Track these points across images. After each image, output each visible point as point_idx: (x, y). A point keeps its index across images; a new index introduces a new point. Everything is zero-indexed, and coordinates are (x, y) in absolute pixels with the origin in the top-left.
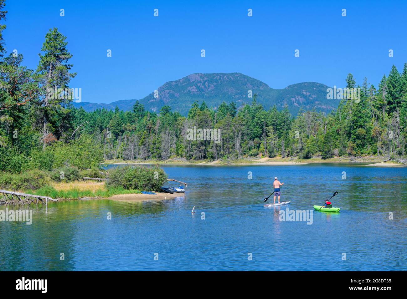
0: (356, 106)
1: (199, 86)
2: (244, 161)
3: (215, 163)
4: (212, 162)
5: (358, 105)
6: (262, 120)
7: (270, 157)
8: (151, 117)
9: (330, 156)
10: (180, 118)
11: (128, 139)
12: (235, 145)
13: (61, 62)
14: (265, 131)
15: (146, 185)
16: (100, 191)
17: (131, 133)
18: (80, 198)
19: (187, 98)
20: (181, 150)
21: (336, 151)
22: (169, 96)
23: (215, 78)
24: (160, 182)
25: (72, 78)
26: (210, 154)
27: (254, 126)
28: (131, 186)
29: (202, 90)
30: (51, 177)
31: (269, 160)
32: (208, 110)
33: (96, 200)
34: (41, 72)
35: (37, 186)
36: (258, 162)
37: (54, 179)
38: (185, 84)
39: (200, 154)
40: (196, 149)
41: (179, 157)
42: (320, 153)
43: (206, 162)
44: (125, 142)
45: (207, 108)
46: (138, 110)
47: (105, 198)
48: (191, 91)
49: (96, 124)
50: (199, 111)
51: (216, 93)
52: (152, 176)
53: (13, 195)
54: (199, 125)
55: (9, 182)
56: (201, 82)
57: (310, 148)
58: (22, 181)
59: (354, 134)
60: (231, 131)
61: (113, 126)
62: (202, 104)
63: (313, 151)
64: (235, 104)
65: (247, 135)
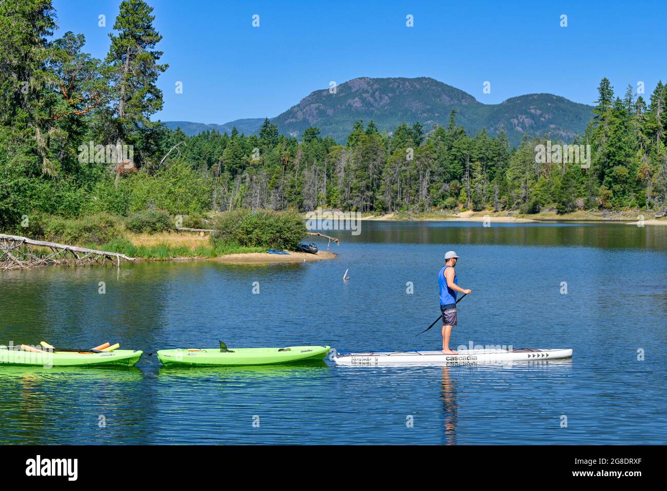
0: (614, 130)
1: (365, 99)
2: (433, 215)
3: (388, 218)
4: (383, 215)
5: (617, 129)
6: (465, 152)
7: (475, 210)
8: (288, 144)
9: (571, 209)
10: (333, 147)
11: (251, 180)
12: (420, 190)
13: (145, 48)
14: (468, 169)
15: (274, 240)
16: (203, 248)
17: (257, 169)
18: (171, 258)
19: (345, 116)
20: (334, 197)
21: (580, 202)
22: (317, 113)
23: (391, 86)
24: (297, 235)
25: (160, 72)
26: (380, 203)
27: (451, 162)
28: (250, 241)
29: (369, 104)
30: (126, 226)
31: (473, 215)
32: (378, 134)
33: (196, 261)
34: (113, 62)
35: (104, 238)
36: (456, 217)
37: (130, 229)
38: (344, 94)
39: (365, 203)
40: (358, 196)
41: (331, 208)
42: (555, 205)
43: (374, 216)
44: (247, 184)
45: (377, 131)
46: (267, 134)
47: (210, 259)
48: (352, 106)
49: (201, 155)
50: (363, 136)
51: (392, 110)
52: (284, 225)
53: (66, 250)
54: (363, 157)
55: (61, 231)
56: (367, 92)
57: (539, 196)
58: (80, 231)
59: (610, 175)
60: (413, 167)
61: (227, 159)
62: (369, 126)
63: (544, 202)
64: (422, 127)
65: (440, 175)
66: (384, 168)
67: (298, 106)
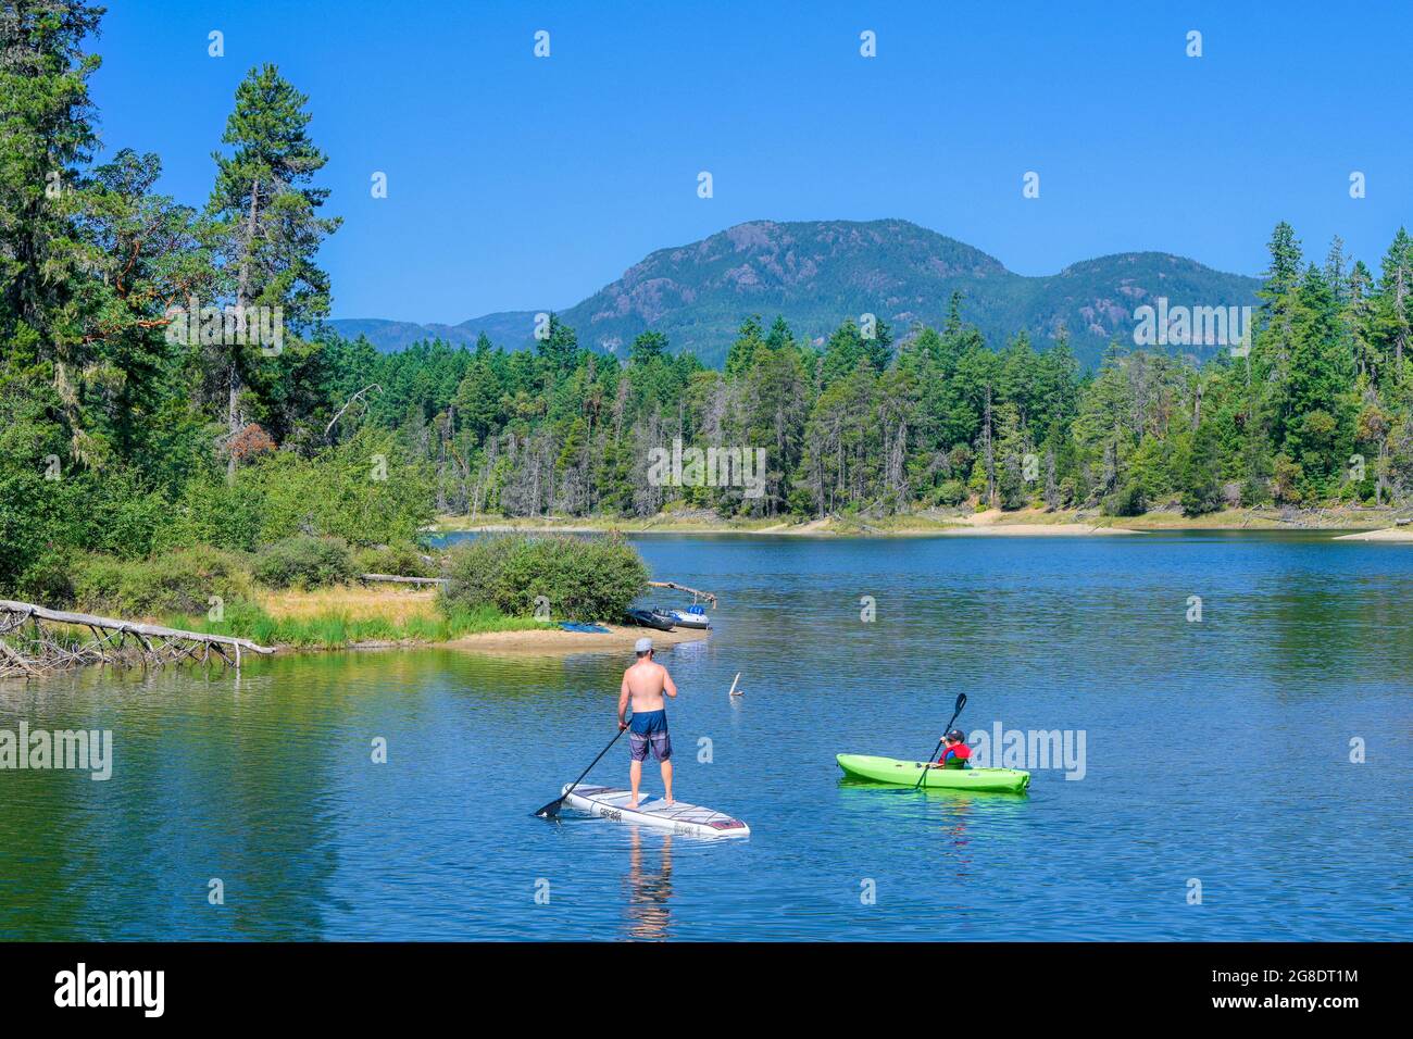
0: (1304, 333)
1: (765, 266)
2: (914, 522)
3: (817, 528)
4: (807, 523)
5: (1310, 332)
6: (981, 382)
7: (1005, 508)
8: (598, 370)
9: (1213, 506)
10: (696, 374)
11: (520, 446)
12: (887, 467)
13: (289, 181)
14: (989, 418)
15: (575, 602)
16: (420, 620)
17: (531, 424)
18: (352, 642)
19: (722, 305)
21: (1233, 489)
22: (661, 299)
23: (819, 238)
24: (626, 590)
25: (325, 234)
26: (800, 497)
27: (951, 403)
28: (524, 605)
29: (774, 280)
30: (254, 573)
31: (1001, 519)
32: (793, 345)
33: (405, 649)
34: (223, 213)
35: (206, 602)
36: (964, 526)
37: (262, 580)
38: (717, 257)
39: (767, 498)
41: (693, 509)
42: (1178, 497)
43: (786, 524)
44: (510, 456)
45: (791, 339)
46: (553, 347)
47: (436, 645)
48: (737, 283)
49: (412, 394)
50: (762, 351)
51: (823, 290)
52: (597, 568)
53: (124, 631)
54: (763, 397)
55: (112, 587)
56: (770, 252)
57: (1145, 478)
58: (154, 586)
59: (1296, 430)
60: (871, 417)
61: (468, 402)
62: (775, 328)
63: (1154, 489)
64: (888, 328)
65: (929, 432)
66: (807, 420)
67: (621, 283)
